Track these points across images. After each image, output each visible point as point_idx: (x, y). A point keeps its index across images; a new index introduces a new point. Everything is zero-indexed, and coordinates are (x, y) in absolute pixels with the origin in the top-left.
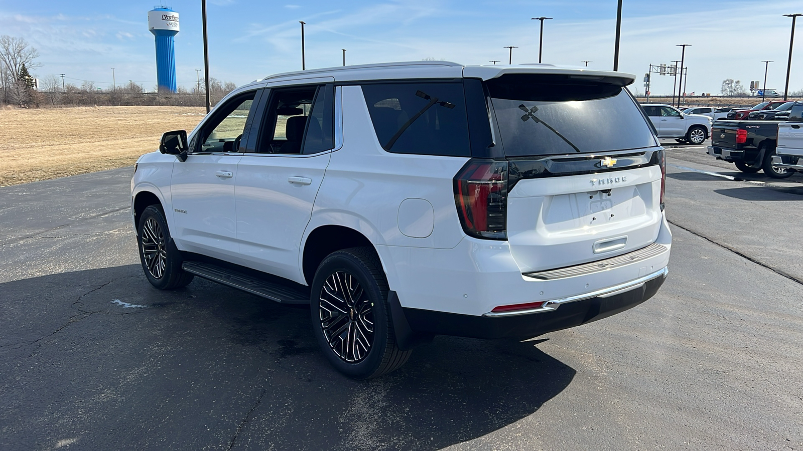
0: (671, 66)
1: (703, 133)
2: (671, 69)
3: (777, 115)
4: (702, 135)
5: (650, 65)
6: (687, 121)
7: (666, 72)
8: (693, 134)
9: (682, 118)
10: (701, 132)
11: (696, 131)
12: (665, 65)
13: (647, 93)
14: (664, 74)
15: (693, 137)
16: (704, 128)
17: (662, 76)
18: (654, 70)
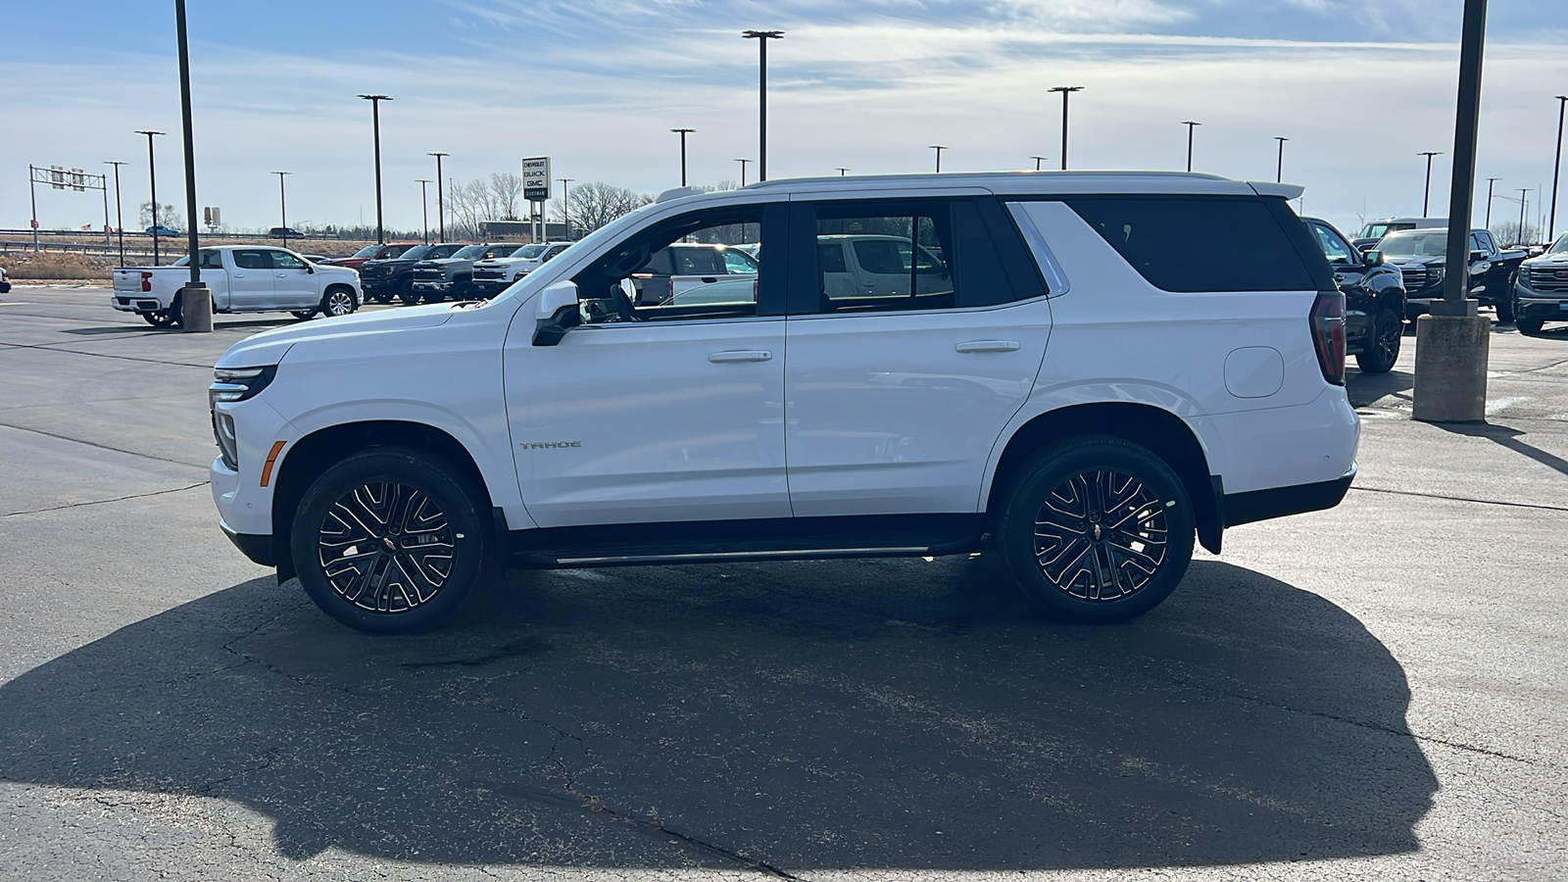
0: (74, 170)
1: (348, 299)
2: (74, 178)
3: (416, 268)
4: (347, 303)
5: (31, 168)
6: (321, 277)
7: (65, 183)
8: (333, 301)
9: (311, 271)
10: (345, 298)
11: (338, 294)
12: (61, 168)
13: (34, 223)
14: (62, 186)
15: (333, 307)
16: (348, 289)
17: (58, 190)
18: (40, 179)
